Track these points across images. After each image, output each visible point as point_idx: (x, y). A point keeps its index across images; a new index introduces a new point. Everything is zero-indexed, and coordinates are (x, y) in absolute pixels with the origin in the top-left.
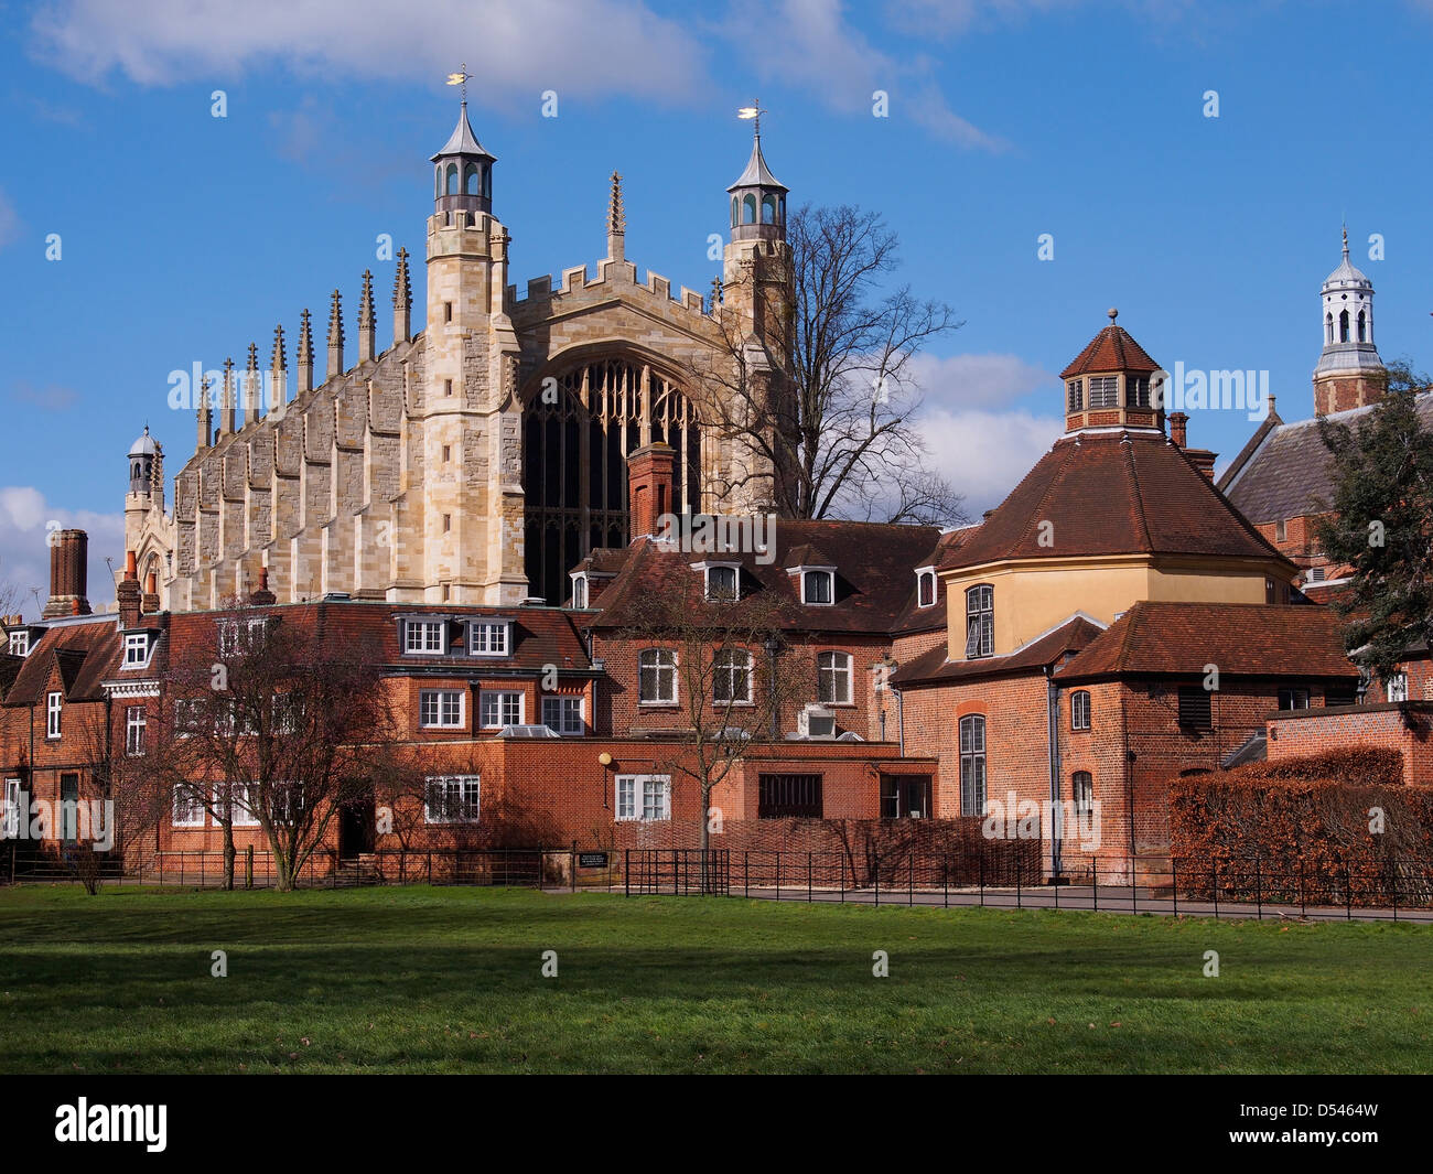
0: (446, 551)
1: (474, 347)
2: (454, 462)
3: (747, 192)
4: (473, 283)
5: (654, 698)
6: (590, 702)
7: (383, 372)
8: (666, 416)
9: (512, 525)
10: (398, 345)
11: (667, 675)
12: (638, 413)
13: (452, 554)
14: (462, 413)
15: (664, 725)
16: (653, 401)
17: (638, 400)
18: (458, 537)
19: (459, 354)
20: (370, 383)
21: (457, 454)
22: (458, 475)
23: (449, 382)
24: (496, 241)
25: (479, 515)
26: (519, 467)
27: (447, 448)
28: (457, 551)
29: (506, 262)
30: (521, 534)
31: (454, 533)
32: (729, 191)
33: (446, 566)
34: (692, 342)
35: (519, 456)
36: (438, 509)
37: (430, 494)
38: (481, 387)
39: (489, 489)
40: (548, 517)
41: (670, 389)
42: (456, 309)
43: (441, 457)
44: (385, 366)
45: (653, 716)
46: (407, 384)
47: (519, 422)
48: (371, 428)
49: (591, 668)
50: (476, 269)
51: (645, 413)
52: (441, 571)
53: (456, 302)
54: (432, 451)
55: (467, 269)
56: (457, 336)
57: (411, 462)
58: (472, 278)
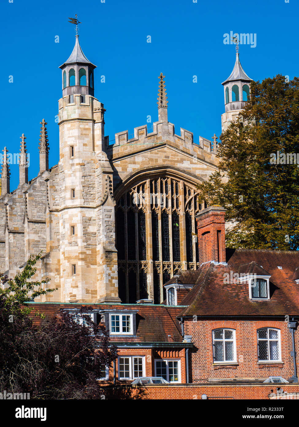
0: (74, 285)
1: (87, 170)
2: (77, 235)
3: (233, 84)
4: (86, 135)
5: (222, 360)
6: (184, 363)
7: (34, 188)
8: (193, 208)
9: (111, 269)
10: (42, 173)
11: (229, 344)
12: (177, 207)
13: (77, 287)
14: (81, 207)
15: (230, 376)
16: (185, 200)
17: (177, 199)
18: (80, 277)
19: (79, 174)
20: (27, 194)
21: (79, 230)
22: (80, 242)
23: (73, 190)
24: (97, 111)
25: (92, 264)
26: (114, 237)
27: (73, 227)
28: (80, 285)
29: (103, 123)
30: (116, 275)
31: (79, 275)
32: (223, 84)
33: (74, 293)
34: (205, 167)
35: (114, 230)
36: (69, 262)
37: (64, 253)
38: (91, 193)
39: (97, 250)
40: (130, 265)
41: (194, 193)
42: (76, 149)
43: (69, 233)
44: (35, 185)
45: (222, 370)
46: (49, 192)
47: (113, 211)
48: (28, 219)
49: (184, 342)
50: (87, 127)
51: (181, 207)
52: (71, 296)
53: (76, 146)
54: (64, 230)
55: (82, 126)
56: (77, 164)
57: (53, 236)
58: (84, 132)
